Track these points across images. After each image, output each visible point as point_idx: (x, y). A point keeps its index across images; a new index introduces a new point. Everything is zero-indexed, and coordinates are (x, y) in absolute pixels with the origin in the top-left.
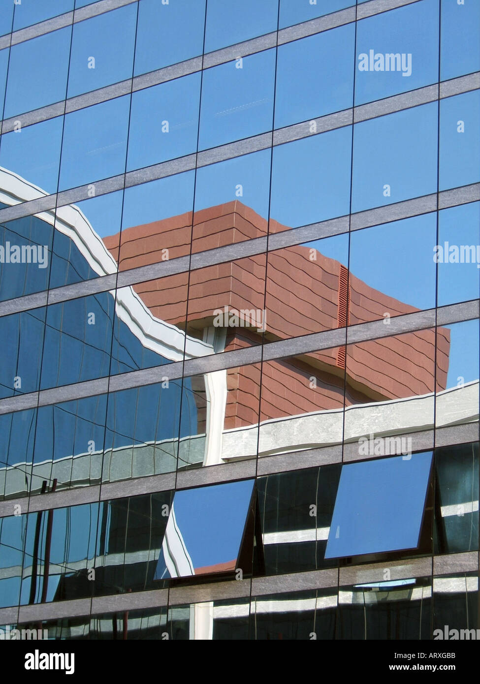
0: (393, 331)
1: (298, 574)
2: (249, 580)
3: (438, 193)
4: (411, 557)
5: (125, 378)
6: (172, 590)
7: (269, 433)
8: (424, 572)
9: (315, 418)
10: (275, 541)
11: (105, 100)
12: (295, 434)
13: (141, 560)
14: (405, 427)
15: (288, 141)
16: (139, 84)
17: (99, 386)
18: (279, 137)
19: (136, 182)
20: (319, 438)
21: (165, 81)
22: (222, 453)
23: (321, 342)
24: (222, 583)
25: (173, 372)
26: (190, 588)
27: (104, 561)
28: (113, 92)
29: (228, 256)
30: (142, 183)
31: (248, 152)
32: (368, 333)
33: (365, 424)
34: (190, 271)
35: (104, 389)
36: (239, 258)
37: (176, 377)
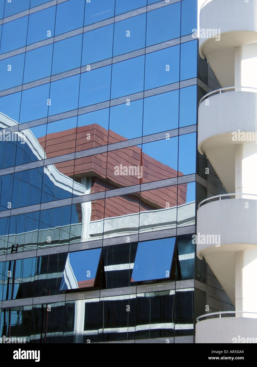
0: (160, 186)
1: (119, 288)
2: (99, 290)
3: (179, 128)
4: (166, 281)
5: (47, 204)
6: (67, 294)
7: (109, 223)
8: (172, 288)
9: (129, 217)
10: (111, 270)
11: (39, 85)
12: (120, 224)
13: (55, 277)
14: (167, 222)
15: (116, 105)
16: (54, 79)
17: (36, 208)
18: (113, 103)
19: (52, 121)
20: (130, 225)
21: (65, 77)
22: (89, 232)
23: (130, 190)
24: (88, 292)
25: (68, 202)
26: (75, 294)
27: (38, 278)
28: (42, 82)
29: (91, 153)
30: (55, 121)
31: (100, 109)
32: (150, 187)
33: (150, 220)
34: (75, 159)
35: (38, 209)
36: (96, 154)
37: (69, 204)
